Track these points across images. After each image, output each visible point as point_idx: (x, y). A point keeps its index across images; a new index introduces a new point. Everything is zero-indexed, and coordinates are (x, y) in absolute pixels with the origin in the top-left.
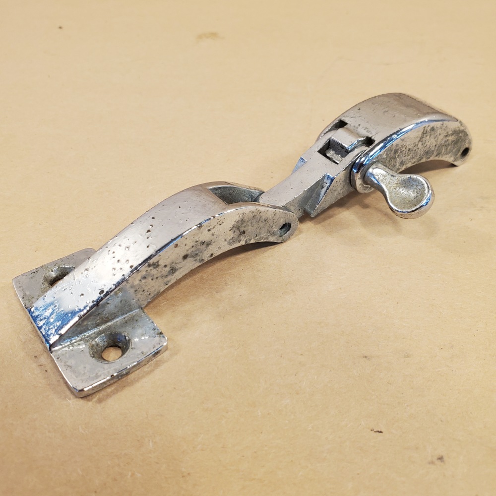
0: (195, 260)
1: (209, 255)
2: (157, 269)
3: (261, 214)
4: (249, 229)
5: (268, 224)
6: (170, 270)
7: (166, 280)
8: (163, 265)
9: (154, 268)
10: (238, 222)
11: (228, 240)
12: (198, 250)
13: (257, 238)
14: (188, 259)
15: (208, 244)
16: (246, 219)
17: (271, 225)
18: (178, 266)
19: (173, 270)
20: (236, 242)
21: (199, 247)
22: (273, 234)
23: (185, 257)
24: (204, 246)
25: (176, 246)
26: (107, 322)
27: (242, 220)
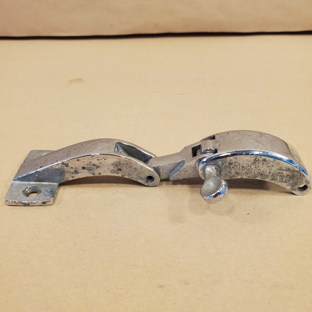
0: (90, 172)
1: (98, 173)
2: (67, 167)
3: (132, 164)
4: (124, 169)
5: (137, 171)
6: (75, 171)
7: (72, 175)
8: (71, 167)
9: (66, 166)
10: (116, 162)
11: (110, 170)
12: (91, 167)
13: (130, 176)
14: (85, 170)
15: (98, 167)
16: (122, 162)
17: (140, 173)
18: (79, 171)
19: (76, 172)
20: (115, 173)
21: (92, 166)
22: (141, 178)
23: (84, 168)
24: (95, 167)
25: (78, 160)
26: (41, 182)
27: (119, 163)
